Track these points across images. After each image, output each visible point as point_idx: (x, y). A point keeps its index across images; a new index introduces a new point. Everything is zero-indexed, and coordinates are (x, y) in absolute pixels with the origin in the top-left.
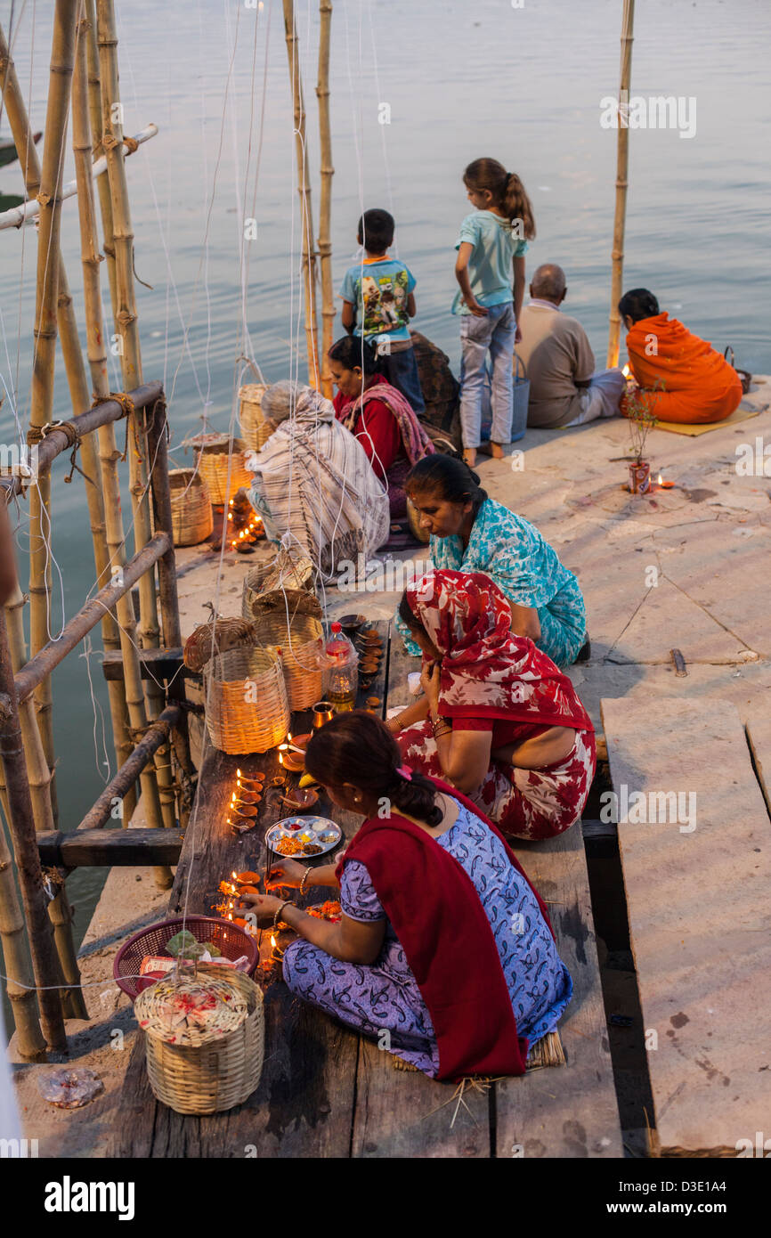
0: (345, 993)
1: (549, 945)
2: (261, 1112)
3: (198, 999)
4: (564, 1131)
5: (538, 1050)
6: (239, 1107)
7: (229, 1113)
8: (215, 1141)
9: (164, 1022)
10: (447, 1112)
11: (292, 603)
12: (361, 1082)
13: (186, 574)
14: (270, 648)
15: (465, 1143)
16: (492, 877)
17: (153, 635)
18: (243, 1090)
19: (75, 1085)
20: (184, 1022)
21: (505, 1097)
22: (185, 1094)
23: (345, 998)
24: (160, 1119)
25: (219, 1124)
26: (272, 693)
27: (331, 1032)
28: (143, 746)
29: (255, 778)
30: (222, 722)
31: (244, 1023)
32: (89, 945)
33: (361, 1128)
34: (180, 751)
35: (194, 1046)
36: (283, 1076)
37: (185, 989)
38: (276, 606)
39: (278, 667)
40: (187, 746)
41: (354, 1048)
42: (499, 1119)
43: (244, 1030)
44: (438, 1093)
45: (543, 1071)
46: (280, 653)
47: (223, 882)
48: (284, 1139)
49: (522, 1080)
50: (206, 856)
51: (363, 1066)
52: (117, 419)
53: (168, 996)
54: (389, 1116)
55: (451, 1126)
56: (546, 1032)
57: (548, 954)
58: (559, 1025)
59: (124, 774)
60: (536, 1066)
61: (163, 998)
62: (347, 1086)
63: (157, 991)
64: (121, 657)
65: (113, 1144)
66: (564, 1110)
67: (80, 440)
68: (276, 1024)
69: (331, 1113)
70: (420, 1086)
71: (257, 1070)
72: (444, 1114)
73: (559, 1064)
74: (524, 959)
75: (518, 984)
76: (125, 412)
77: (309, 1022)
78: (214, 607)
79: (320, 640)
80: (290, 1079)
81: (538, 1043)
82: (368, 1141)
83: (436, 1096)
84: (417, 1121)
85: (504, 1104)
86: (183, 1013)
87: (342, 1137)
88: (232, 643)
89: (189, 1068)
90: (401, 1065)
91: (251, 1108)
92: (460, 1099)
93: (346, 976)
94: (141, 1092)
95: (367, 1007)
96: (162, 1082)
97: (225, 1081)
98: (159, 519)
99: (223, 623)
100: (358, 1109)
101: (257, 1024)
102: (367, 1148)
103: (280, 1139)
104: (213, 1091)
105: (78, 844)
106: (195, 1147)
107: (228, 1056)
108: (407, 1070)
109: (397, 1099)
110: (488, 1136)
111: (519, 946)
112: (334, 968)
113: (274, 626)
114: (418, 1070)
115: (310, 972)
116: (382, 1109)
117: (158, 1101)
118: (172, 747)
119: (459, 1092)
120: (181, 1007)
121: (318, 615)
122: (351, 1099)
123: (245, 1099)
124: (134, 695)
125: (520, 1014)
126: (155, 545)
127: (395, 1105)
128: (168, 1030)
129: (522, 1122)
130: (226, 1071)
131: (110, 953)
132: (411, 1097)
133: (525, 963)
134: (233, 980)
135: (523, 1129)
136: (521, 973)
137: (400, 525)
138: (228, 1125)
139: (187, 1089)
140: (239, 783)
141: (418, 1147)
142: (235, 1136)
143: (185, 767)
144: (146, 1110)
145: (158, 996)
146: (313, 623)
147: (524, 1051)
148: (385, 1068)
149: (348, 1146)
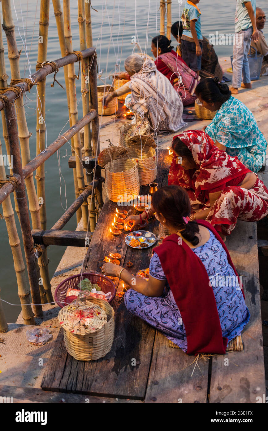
0: (149, 312)
1: (241, 299)
2: (111, 362)
3: (86, 314)
4: (241, 382)
5: (232, 343)
6: (102, 359)
7: (97, 361)
8: (90, 373)
9: (70, 323)
10: (190, 369)
11: (143, 141)
12: (155, 352)
13: (106, 127)
14: (133, 159)
15: (196, 384)
16: (218, 269)
17: (89, 151)
18: (104, 352)
19: (41, 335)
20: (79, 323)
21: (216, 364)
22: (78, 352)
23: (149, 314)
24: (68, 361)
25: (93, 366)
26: (133, 178)
27: (144, 327)
28: (82, 195)
29: (123, 213)
30: (111, 189)
31: (105, 325)
32: (58, 272)
33: (152, 373)
34: (98, 197)
35: (82, 335)
36: (122, 346)
37: (81, 308)
38: (137, 142)
39: (136, 167)
40: (101, 195)
41: (153, 335)
42: (212, 374)
43: (105, 328)
44: (187, 359)
45: (233, 353)
46: (137, 161)
47: (106, 257)
48: (119, 375)
49: (224, 356)
50: (100, 245)
51: (156, 344)
52: (75, 62)
53: (73, 311)
54: (165, 368)
55: (191, 376)
56: (236, 336)
57: (240, 303)
58: (242, 332)
59: (73, 207)
60: (230, 350)
61: (71, 312)
62: (149, 352)
63: (69, 308)
64: (75, 159)
65: (47, 371)
66: (241, 372)
67: (58, 69)
68: (121, 321)
69: (141, 365)
70: (179, 356)
71: (110, 344)
72: (189, 369)
73: (240, 351)
74: (229, 305)
75: (225, 316)
76: (79, 59)
77: (135, 322)
78: (111, 141)
79: (154, 157)
80: (124, 347)
81: (232, 340)
82: (155, 380)
83: (186, 360)
84: (177, 371)
85: (215, 367)
86: (79, 319)
87: (144, 376)
88: (118, 156)
89: (80, 342)
90: (172, 346)
91: (107, 359)
92: (196, 363)
93: (150, 305)
94: (62, 348)
95: (159, 319)
96: (69, 346)
97: (95, 349)
98: (92, 104)
99: (114, 148)
100: (152, 363)
101: (111, 326)
102: (154, 383)
103: (118, 375)
104: (90, 352)
105: (50, 236)
106: (82, 375)
107: (97, 339)
108: (175, 348)
109: (169, 360)
110: (207, 381)
111: (227, 299)
112: (145, 301)
113: (136, 150)
114: (179, 348)
115: (135, 302)
116: (162, 365)
117: (68, 353)
118: (95, 195)
119: (196, 360)
120: (78, 316)
121: (154, 147)
122: (150, 359)
123: (105, 356)
124: (80, 175)
125: (225, 328)
126: (90, 114)
127: (168, 363)
128: (71, 327)
129: (222, 376)
130: (96, 345)
131: (66, 276)
132: (175, 360)
133: (229, 307)
134: (103, 304)
135: (222, 380)
136: (227, 311)
137: (192, 111)
138: (96, 367)
139: (79, 351)
140: (116, 215)
141: (176, 384)
142: (98, 372)
143: (100, 204)
144: (63, 356)
145: (69, 311)
146: (152, 150)
147: (225, 344)
148: (166, 346)
149: (146, 381)
